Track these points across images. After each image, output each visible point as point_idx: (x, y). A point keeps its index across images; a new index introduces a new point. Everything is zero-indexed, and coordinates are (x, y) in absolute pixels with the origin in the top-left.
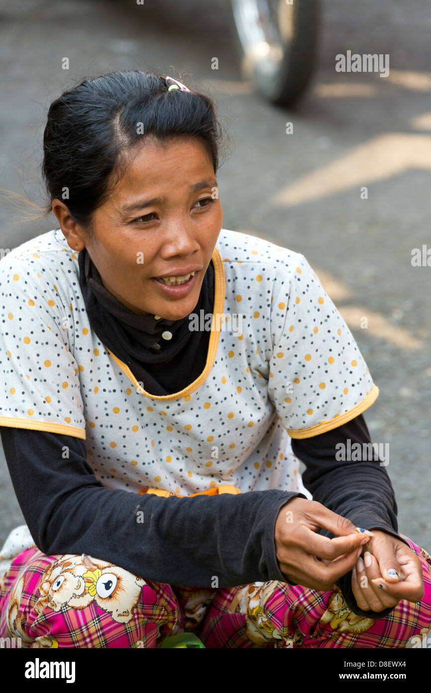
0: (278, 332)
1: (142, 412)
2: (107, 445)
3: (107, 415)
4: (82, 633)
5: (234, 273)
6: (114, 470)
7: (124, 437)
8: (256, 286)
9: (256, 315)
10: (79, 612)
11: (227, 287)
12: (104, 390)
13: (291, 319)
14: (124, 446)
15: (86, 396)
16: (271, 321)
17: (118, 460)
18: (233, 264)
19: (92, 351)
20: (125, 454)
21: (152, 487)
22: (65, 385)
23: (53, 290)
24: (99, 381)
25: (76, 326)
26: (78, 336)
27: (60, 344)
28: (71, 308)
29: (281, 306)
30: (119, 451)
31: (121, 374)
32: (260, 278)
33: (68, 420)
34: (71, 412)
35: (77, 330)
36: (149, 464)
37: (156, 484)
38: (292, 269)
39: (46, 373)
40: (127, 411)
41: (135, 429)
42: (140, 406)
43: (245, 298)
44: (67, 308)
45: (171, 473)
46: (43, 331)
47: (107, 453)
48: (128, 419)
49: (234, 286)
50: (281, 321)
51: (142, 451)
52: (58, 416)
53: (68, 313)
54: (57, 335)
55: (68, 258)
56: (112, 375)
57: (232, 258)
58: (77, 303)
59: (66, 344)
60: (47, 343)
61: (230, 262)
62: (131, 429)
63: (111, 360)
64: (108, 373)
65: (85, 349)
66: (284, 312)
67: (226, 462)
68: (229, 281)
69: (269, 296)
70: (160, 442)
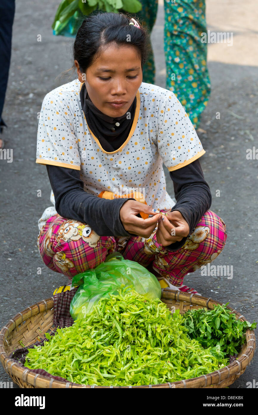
0: (161, 123)
1: (103, 159)
2: (88, 172)
3: (89, 160)
4: (76, 251)
5: (144, 98)
6: (91, 183)
7: (96, 169)
8: (152, 104)
9: (152, 116)
10: (75, 242)
11: (141, 104)
12: (88, 149)
13: (166, 118)
14: (96, 173)
15: (81, 152)
16: (158, 118)
17: (93, 179)
18: (143, 95)
19: (84, 133)
20: (96, 176)
21: (107, 191)
22: (71, 148)
23: (67, 108)
24: (86, 145)
25: (77, 123)
26: (78, 127)
27: (69, 130)
28: (75, 115)
29: (162, 112)
30: (93, 175)
31: (95, 143)
32: (154, 100)
33: (72, 162)
34: (73, 159)
35: (78, 124)
36: (106, 181)
37: (108, 190)
38: (168, 96)
39: (62, 142)
40: (97, 158)
41: (100, 166)
42: (102, 157)
43: (148, 109)
44: (73, 115)
45: (114, 185)
46: (62, 125)
47: (88, 176)
48: (97, 162)
49: (144, 104)
50: (161, 118)
51: (103, 175)
52: (67, 160)
53: (74, 117)
54: (68, 127)
55: (74, 94)
56: (91, 143)
57: (143, 92)
58: (78, 113)
59: (72, 131)
60: (63, 130)
61: (142, 94)
62: (98, 166)
63: (91, 137)
64: (90, 142)
65: (81, 132)
66: (163, 114)
67: (138, 180)
68: (142, 102)
69: (157, 108)
70: (110, 172)
